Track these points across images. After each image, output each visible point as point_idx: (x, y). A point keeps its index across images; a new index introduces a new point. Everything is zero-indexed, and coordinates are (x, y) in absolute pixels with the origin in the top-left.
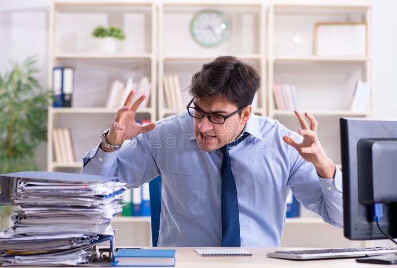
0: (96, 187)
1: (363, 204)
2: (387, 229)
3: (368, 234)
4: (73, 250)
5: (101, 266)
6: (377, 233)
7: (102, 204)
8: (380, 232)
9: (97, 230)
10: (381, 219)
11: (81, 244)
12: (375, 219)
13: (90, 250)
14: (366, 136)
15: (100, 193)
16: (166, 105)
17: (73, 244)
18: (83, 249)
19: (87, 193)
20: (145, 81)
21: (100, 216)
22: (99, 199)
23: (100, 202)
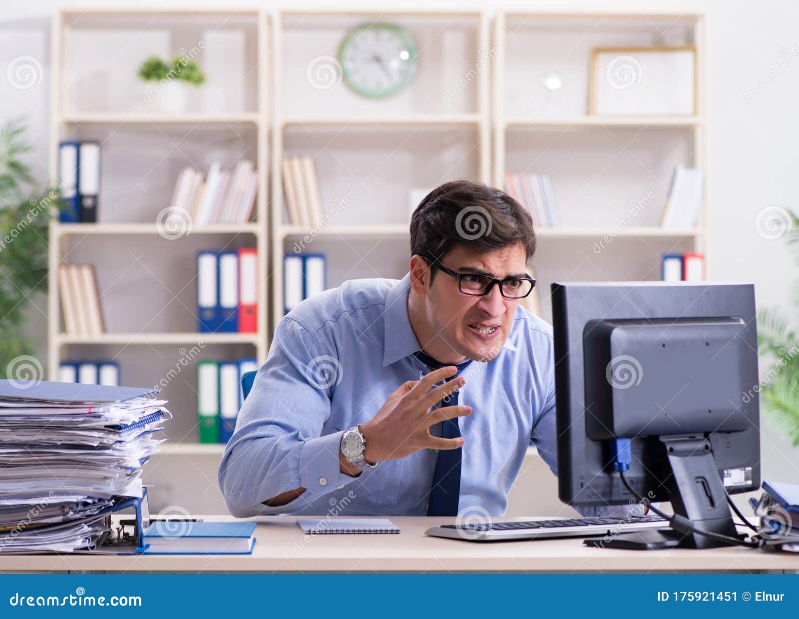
0: (109, 410)
1: (594, 440)
2: (640, 486)
3: (603, 494)
4: (67, 524)
5: (118, 554)
6: (623, 492)
7: (120, 442)
8: (627, 491)
9: (110, 489)
10: (628, 466)
11: (82, 513)
12: (617, 468)
13: (99, 524)
14: (601, 314)
15: (116, 422)
16: (288, 218)
17: (68, 513)
18: (86, 523)
19: (92, 422)
20: (244, 168)
21: (115, 464)
22: (115, 433)
23: (116, 437)
